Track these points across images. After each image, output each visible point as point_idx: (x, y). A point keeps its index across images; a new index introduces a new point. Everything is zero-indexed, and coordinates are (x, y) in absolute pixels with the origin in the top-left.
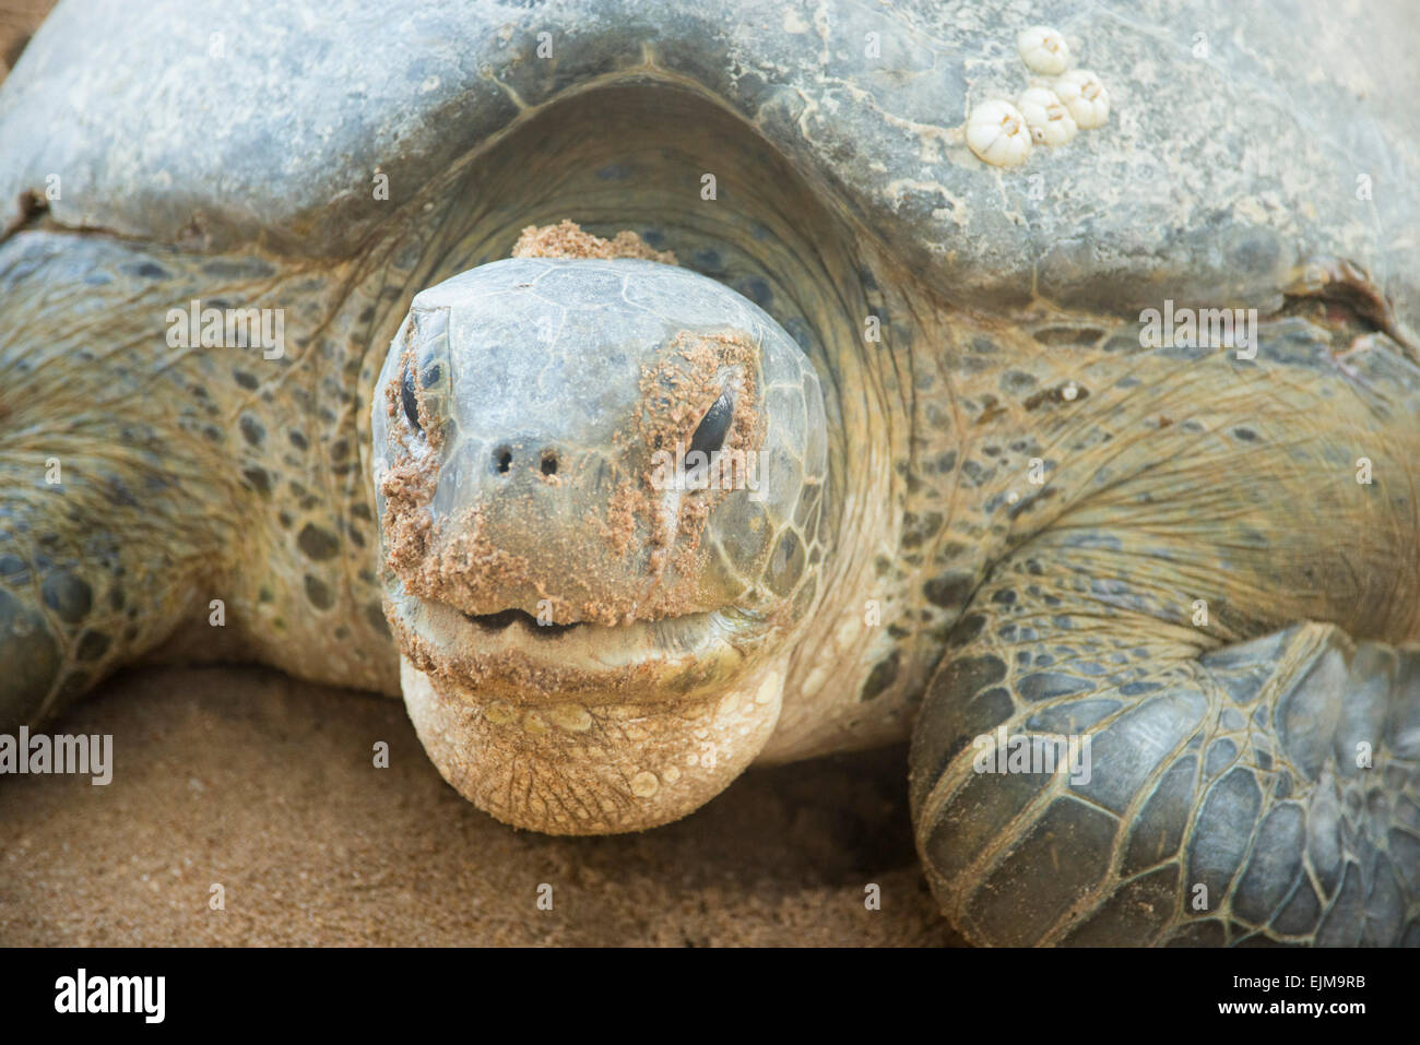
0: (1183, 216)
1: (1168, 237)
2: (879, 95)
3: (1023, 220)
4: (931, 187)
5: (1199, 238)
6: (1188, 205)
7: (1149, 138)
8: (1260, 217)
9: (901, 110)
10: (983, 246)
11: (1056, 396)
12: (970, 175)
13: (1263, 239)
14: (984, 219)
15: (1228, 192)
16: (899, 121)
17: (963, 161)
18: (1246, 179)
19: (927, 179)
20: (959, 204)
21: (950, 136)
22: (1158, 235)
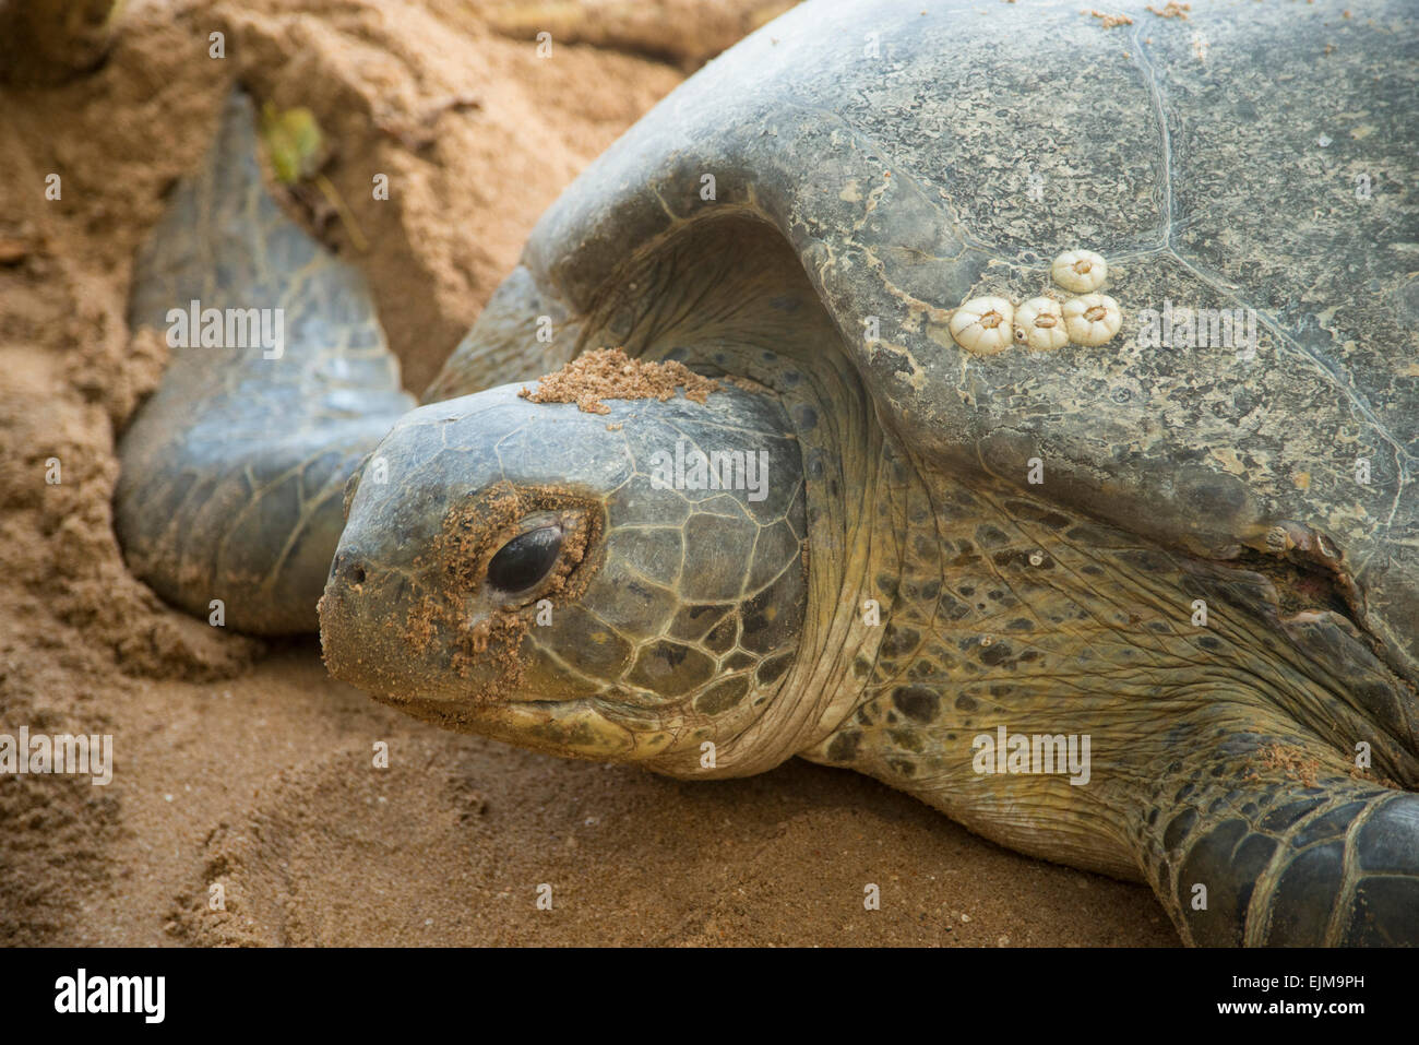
0: (1146, 443)
1: (1120, 456)
2: (890, 266)
3: (973, 400)
4: (900, 351)
5: (1153, 466)
6: (1156, 435)
7: (1145, 369)
8: (1235, 468)
9: (903, 283)
10: (931, 413)
11: (1024, 559)
12: (939, 350)
13: (1228, 488)
14: (936, 390)
15: (1208, 438)
16: (897, 291)
17: (938, 338)
18: (1239, 432)
19: (899, 343)
20: (919, 371)
21: (935, 314)
22: (1110, 450)
